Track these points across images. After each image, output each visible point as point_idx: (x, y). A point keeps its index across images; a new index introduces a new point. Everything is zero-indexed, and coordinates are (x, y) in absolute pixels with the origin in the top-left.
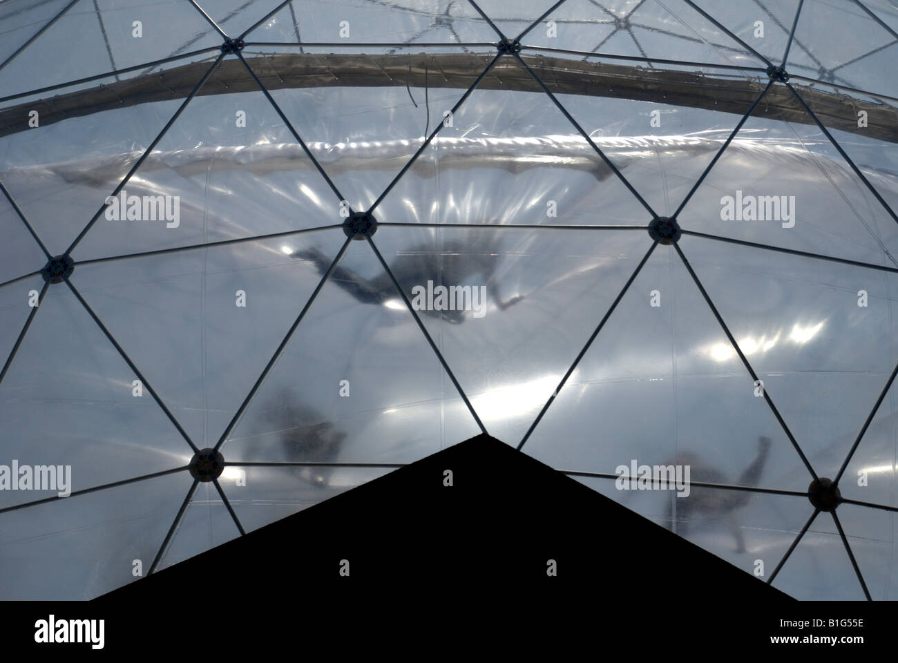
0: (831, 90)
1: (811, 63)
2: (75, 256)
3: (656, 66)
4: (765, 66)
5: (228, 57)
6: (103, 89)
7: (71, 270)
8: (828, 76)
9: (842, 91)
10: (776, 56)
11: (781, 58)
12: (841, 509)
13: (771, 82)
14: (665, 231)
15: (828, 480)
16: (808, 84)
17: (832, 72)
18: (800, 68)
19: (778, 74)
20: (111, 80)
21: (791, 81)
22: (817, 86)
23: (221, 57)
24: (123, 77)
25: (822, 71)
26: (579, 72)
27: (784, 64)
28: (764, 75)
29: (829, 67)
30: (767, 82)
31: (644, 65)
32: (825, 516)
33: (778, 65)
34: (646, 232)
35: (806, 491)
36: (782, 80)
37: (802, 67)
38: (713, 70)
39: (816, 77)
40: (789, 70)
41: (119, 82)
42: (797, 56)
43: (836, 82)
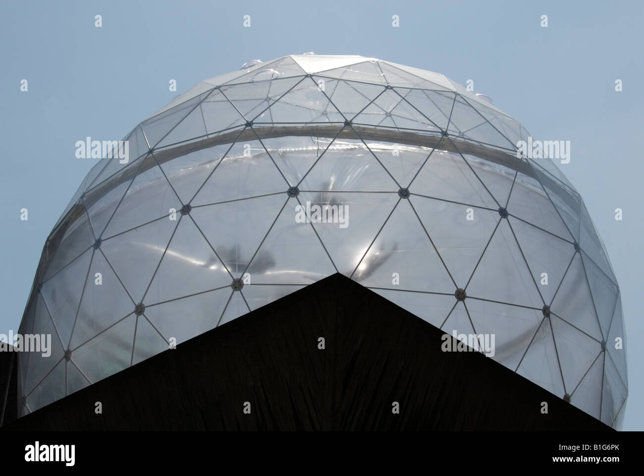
0: (463, 140)
1: (456, 130)
2: (192, 205)
3: (400, 130)
4: (440, 131)
5: (247, 128)
6: (203, 141)
7: (190, 210)
8: (462, 135)
9: (467, 140)
10: (444, 127)
11: (446, 128)
12: (466, 300)
13: (442, 137)
14: (404, 193)
15: (462, 289)
16: (455, 137)
17: (463, 133)
18: (452, 131)
19: (445, 134)
20: (206, 138)
21: (449, 136)
22: (458, 138)
23: (245, 128)
24: (210, 136)
25: (460, 133)
26: (373, 132)
27: (447, 131)
28: (440, 134)
29: (462, 132)
30: (441, 136)
31: (396, 130)
32: (461, 303)
33: (445, 130)
34: (397, 194)
35: (454, 293)
36: (447, 136)
37: (453, 131)
38: (421, 132)
39: (458, 135)
40: (449, 132)
41: (209, 139)
42: (451, 127)
43: (465, 137)
